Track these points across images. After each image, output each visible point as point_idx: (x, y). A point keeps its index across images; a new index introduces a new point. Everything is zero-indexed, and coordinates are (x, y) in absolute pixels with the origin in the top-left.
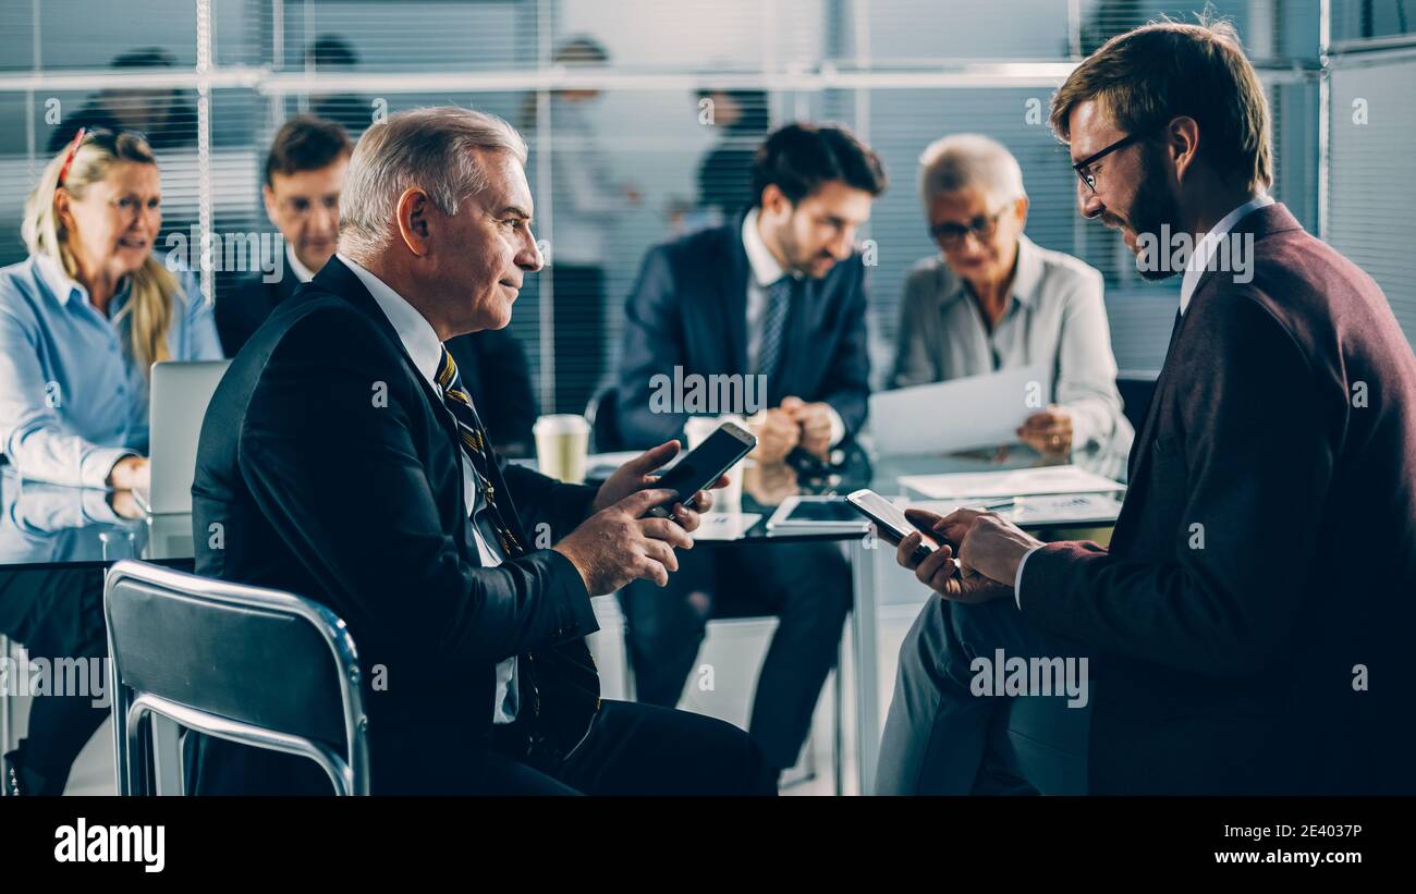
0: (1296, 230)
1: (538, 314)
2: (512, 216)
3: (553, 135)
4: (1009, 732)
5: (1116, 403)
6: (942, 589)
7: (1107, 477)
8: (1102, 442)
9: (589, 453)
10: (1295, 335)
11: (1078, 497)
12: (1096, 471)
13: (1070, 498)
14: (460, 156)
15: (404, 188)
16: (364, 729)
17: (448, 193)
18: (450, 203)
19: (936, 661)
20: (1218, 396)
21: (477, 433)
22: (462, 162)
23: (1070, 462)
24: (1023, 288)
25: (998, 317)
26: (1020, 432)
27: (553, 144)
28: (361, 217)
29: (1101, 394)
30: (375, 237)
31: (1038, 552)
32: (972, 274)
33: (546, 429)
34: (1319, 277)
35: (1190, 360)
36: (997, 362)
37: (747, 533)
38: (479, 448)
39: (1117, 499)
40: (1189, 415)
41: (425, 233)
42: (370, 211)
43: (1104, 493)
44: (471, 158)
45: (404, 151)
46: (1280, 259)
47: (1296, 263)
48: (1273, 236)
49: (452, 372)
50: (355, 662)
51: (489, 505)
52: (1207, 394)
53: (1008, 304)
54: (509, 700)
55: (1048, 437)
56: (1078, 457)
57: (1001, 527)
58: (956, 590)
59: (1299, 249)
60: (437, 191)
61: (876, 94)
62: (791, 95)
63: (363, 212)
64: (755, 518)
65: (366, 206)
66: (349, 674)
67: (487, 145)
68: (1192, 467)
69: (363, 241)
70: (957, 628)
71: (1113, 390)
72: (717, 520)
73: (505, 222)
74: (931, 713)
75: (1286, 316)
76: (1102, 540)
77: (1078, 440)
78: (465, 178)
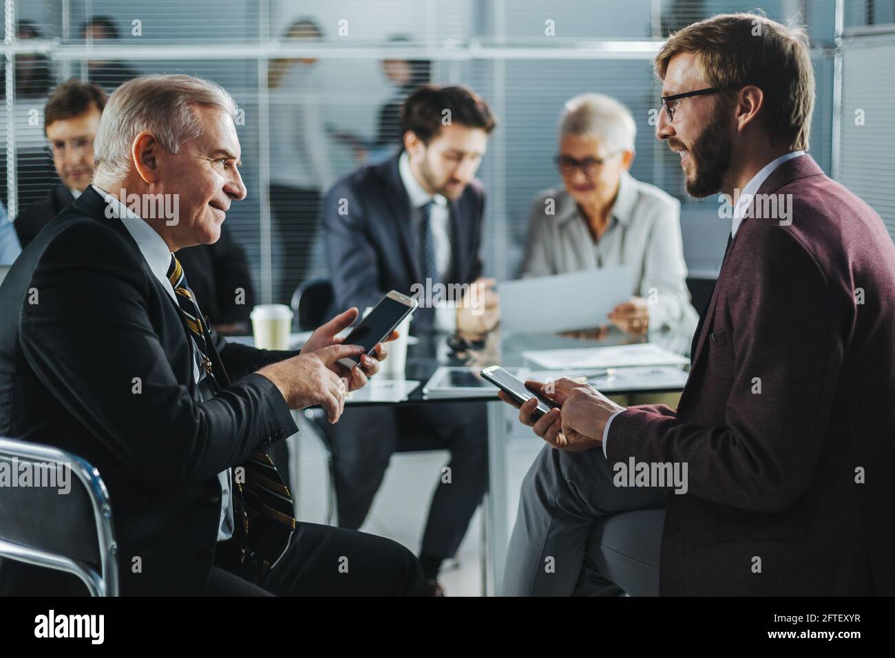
0: (818, 175)
1: (259, 224)
2: (221, 156)
3: (270, 92)
4: (602, 547)
5: (684, 295)
6: (553, 440)
7: (676, 352)
8: (673, 325)
9: (293, 332)
10: (816, 256)
11: (655, 369)
12: (667, 348)
13: (649, 370)
14: (182, 110)
15: (139, 132)
16: (114, 553)
17: (172, 137)
18: (173, 145)
19: (549, 494)
20: (757, 302)
21: (197, 322)
22: (183, 115)
23: (647, 342)
24: (621, 210)
25: (601, 231)
26: (610, 316)
27: (270, 99)
28: (108, 155)
29: (674, 289)
30: (117, 170)
31: (620, 416)
32: (583, 198)
33: (259, 315)
34: (834, 212)
35: (737, 274)
36: (600, 264)
37: (409, 395)
38: (200, 332)
39: (685, 369)
40: (736, 316)
41: (154, 167)
42: (113, 150)
43: (673, 366)
44: (191, 111)
45: (139, 106)
46: (805, 199)
47: (817, 201)
48: (801, 181)
49: (179, 274)
50: (107, 501)
51: (208, 375)
52: (749, 301)
53: (609, 220)
54: (227, 521)
55: (631, 321)
56: (654, 337)
57: (591, 396)
58: (563, 442)
59: (821, 190)
60: (163, 135)
61: (511, 64)
62: (447, 63)
63: (109, 152)
64: (415, 384)
65: (111, 146)
66: (102, 511)
67: (205, 102)
68: (738, 354)
69: (108, 174)
70: (564, 470)
71: (683, 287)
72: (386, 387)
73: (216, 161)
74: (545, 532)
75: (809, 241)
76: (672, 403)
77: (654, 324)
78: (186, 127)
